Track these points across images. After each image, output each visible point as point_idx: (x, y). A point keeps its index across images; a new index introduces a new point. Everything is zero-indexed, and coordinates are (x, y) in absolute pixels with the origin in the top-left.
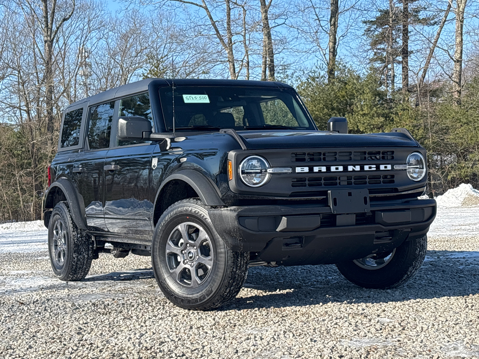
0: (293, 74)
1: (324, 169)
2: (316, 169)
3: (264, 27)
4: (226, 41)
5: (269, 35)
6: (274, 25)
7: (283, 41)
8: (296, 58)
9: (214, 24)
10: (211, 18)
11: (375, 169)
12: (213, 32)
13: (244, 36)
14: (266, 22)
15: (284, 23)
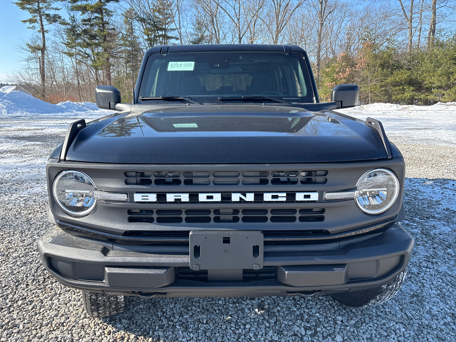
0: (445, 34)
1: (185, 197)
2: (170, 198)
3: (433, 9)
4: (409, 17)
5: (435, 13)
6: (439, 7)
7: (443, 16)
8: (450, 25)
9: (403, 9)
10: (402, 5)
11: (284, 199)
12: (402, 12)
13: (421, 14)
14: (434, 6)
15: (445, 6)
